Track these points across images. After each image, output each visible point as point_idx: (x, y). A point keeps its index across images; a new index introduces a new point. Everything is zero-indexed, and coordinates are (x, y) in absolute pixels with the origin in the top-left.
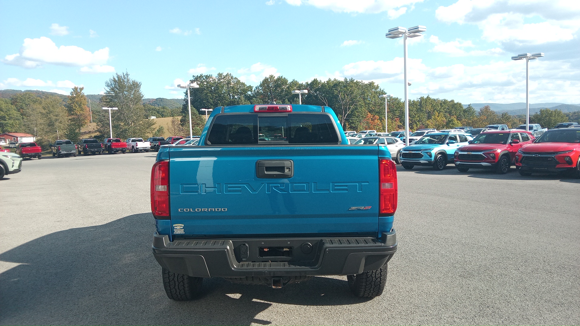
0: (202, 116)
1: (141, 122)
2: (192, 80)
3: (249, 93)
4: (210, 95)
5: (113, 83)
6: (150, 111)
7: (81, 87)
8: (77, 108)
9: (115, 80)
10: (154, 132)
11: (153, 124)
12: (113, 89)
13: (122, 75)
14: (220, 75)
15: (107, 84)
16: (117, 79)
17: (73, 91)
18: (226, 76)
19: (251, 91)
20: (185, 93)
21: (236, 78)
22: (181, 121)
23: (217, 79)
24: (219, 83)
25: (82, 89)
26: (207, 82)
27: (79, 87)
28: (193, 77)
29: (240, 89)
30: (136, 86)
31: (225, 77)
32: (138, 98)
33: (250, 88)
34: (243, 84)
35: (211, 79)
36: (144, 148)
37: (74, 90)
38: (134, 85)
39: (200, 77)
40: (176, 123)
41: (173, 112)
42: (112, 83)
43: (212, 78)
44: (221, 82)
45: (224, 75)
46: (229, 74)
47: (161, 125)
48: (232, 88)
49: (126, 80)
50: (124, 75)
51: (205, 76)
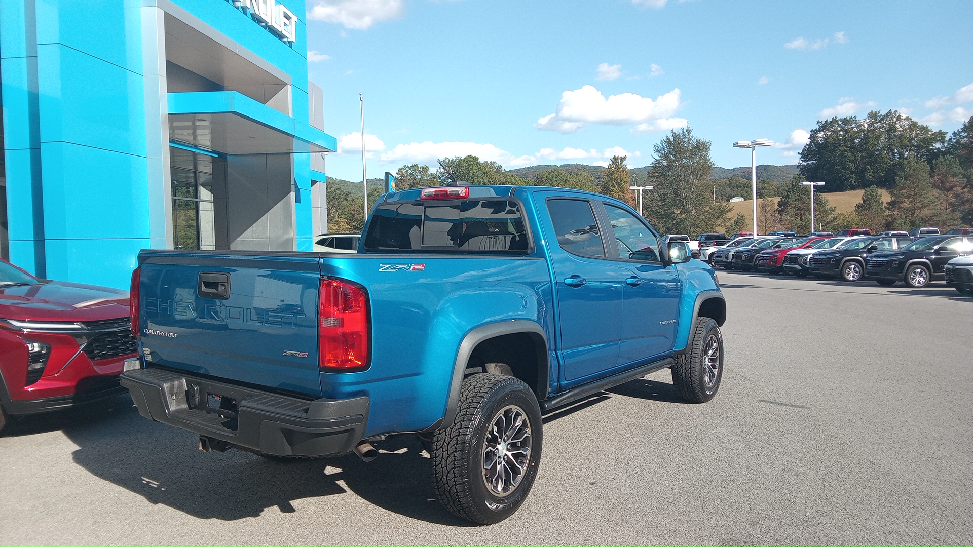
0: (822, 194)
1: (708, 208)
2: (816, 129)
3: (938, 145)
4: (850, 154)
5: (666, 147)
7: (623, 156)
8: (615, 189)
9: (668, 142)
10: (729, 224)
11: (729, 211)
12: (665, 157)
13: (681, 133)
14: (873, 115)
15: (657, 148)
16: (671, 139)
17: (611, 162)
18: (887, 115)
19: (942, 141)
20: (800, 154)
21: (907, 119)
22: (779, 205)
23: (867, 123)
24: (869, 131)
26: (846, 132)
27: (620, 156)
28: (818, 123)
29: (916, 139)
30: (702, 147)
31: (882, 119)
32: (706, 167)
33: (940, 136)
34: (925, 129)
35: (854, 125)
37: (612, 162)
38: (698, 147)
39: (831, 122)
40: (769, 208)
41: (780, 190)
42: (664, 146)
43: (855, 123)
44: (875, 128)
45: (881, 115)
46: (893, 112)
47: (742, 213)
48: (900, 137)
49: (686, 140)
50: (683, 132)
51: (841, 120)
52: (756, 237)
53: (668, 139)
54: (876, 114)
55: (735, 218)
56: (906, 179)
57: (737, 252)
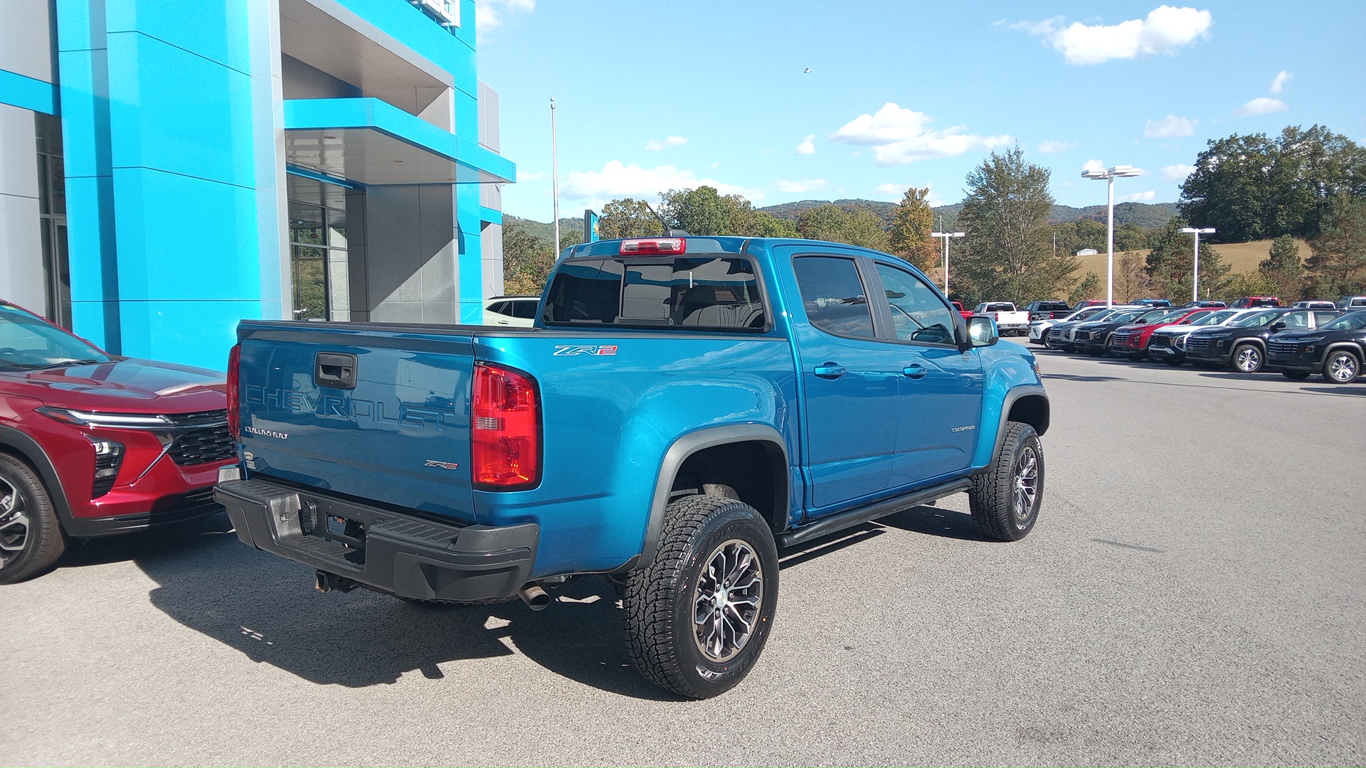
0: (1211, 246)
1: (1044, 265)
2: (1206, 152)
4: (1254, 188)
5: (985, 176)
7: (924, 189)
8: (911, 236)
9: (987, 170)
10: (1073, 288)
11: (1073, 270)
12: (982, 191)
13: (1007, 156)
14: (1290, 132)
15: (971, 179)
16: (992, 165)
17: (905, 198)
18: (1310, 133)
20: (1181, 188)
21: (1340, 138)
22: (1149, 261)
23: (1281, 143)
24: (1283, 155)
25: (924, 193)
26: (1249, 155)
27: (919, 189)
28: (1208, 144)
29: (1352, 167)
30: (1037, 177)
31: (1304, 138)
32: (1044, 206)
35: (1261, 146)
36: (1013, 325)
37: (908, 197)
38: (1031, 176)
39: (1228, 141)
40: (1134, 265)
41: (1152, 238)
42: (982, 175)
43: (1264, 143)
44: (1293, 152)
45: (1301, 133)
46: (1319, 128)
47: (1094, 272)
48: (1328, 165)
49: (1014, 167)
50: (1009, 155)
51: (1243, 138)
52: (1110, 307)
53: (987, 166)
54: (1295, 130)
55: (1083, 280)
56: (1335, 226)
57: (1082, 329)
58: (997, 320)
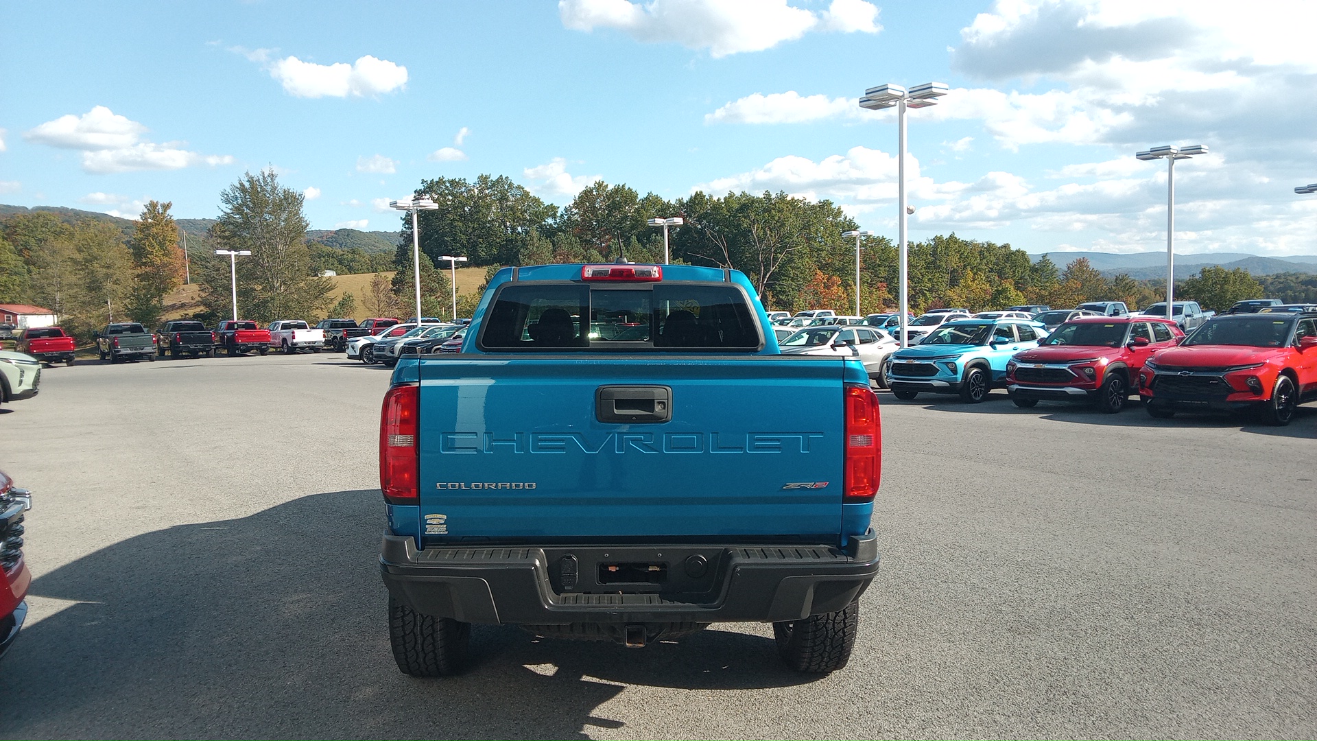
1: (302, 284)
2: (420, 190)
3: (550, 221)
4: (460, 224)
5: (238, 195)
6: (322, 258)
7: (166, 202)
8: (154, 251)
9: (242, 188)
10: (331, 306)
12: (238, 209)
13: (261, 177)
14: (483, 179)
15: (225, 196)
16: (247, 185)
17: (146, 210)
18: (498, 181)
19: (554, 216)
20: (404, 220)
21: (519, 187)
22: (394, 283)
23: (477, 188)
24: (480, 198)
25: (167, 207)
26: (455, 196)
27: (161, 202)
28: (422, 183)
29: (528, 212)
30: (291, 201)
31: (493, 185)
32: (297, 229)
33: (552, 209)
34: (536, 200)
35: (463, 189)
36: (309, 343)
37: (148, 209)
38: (286, 199)
39: (437, 182)
40: (383, 287)
41: (374, 263)
42: (237, 194)
43: (465, 186)
44: (486, 195)
45: (492, 181)
46: (504, 178)
47: (349, 292)
48: (512, 208)
49: (269, 188)
50: (263, 176)
51: (449, 181)
52: (420, 324)
53: (242, 185)
54: (487, 178)
55: (340, 299)
56: (529, 258)
58: (294, 337)
